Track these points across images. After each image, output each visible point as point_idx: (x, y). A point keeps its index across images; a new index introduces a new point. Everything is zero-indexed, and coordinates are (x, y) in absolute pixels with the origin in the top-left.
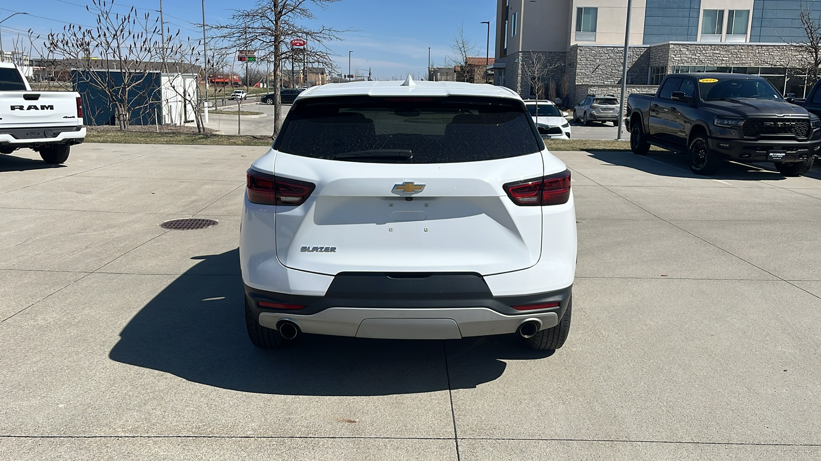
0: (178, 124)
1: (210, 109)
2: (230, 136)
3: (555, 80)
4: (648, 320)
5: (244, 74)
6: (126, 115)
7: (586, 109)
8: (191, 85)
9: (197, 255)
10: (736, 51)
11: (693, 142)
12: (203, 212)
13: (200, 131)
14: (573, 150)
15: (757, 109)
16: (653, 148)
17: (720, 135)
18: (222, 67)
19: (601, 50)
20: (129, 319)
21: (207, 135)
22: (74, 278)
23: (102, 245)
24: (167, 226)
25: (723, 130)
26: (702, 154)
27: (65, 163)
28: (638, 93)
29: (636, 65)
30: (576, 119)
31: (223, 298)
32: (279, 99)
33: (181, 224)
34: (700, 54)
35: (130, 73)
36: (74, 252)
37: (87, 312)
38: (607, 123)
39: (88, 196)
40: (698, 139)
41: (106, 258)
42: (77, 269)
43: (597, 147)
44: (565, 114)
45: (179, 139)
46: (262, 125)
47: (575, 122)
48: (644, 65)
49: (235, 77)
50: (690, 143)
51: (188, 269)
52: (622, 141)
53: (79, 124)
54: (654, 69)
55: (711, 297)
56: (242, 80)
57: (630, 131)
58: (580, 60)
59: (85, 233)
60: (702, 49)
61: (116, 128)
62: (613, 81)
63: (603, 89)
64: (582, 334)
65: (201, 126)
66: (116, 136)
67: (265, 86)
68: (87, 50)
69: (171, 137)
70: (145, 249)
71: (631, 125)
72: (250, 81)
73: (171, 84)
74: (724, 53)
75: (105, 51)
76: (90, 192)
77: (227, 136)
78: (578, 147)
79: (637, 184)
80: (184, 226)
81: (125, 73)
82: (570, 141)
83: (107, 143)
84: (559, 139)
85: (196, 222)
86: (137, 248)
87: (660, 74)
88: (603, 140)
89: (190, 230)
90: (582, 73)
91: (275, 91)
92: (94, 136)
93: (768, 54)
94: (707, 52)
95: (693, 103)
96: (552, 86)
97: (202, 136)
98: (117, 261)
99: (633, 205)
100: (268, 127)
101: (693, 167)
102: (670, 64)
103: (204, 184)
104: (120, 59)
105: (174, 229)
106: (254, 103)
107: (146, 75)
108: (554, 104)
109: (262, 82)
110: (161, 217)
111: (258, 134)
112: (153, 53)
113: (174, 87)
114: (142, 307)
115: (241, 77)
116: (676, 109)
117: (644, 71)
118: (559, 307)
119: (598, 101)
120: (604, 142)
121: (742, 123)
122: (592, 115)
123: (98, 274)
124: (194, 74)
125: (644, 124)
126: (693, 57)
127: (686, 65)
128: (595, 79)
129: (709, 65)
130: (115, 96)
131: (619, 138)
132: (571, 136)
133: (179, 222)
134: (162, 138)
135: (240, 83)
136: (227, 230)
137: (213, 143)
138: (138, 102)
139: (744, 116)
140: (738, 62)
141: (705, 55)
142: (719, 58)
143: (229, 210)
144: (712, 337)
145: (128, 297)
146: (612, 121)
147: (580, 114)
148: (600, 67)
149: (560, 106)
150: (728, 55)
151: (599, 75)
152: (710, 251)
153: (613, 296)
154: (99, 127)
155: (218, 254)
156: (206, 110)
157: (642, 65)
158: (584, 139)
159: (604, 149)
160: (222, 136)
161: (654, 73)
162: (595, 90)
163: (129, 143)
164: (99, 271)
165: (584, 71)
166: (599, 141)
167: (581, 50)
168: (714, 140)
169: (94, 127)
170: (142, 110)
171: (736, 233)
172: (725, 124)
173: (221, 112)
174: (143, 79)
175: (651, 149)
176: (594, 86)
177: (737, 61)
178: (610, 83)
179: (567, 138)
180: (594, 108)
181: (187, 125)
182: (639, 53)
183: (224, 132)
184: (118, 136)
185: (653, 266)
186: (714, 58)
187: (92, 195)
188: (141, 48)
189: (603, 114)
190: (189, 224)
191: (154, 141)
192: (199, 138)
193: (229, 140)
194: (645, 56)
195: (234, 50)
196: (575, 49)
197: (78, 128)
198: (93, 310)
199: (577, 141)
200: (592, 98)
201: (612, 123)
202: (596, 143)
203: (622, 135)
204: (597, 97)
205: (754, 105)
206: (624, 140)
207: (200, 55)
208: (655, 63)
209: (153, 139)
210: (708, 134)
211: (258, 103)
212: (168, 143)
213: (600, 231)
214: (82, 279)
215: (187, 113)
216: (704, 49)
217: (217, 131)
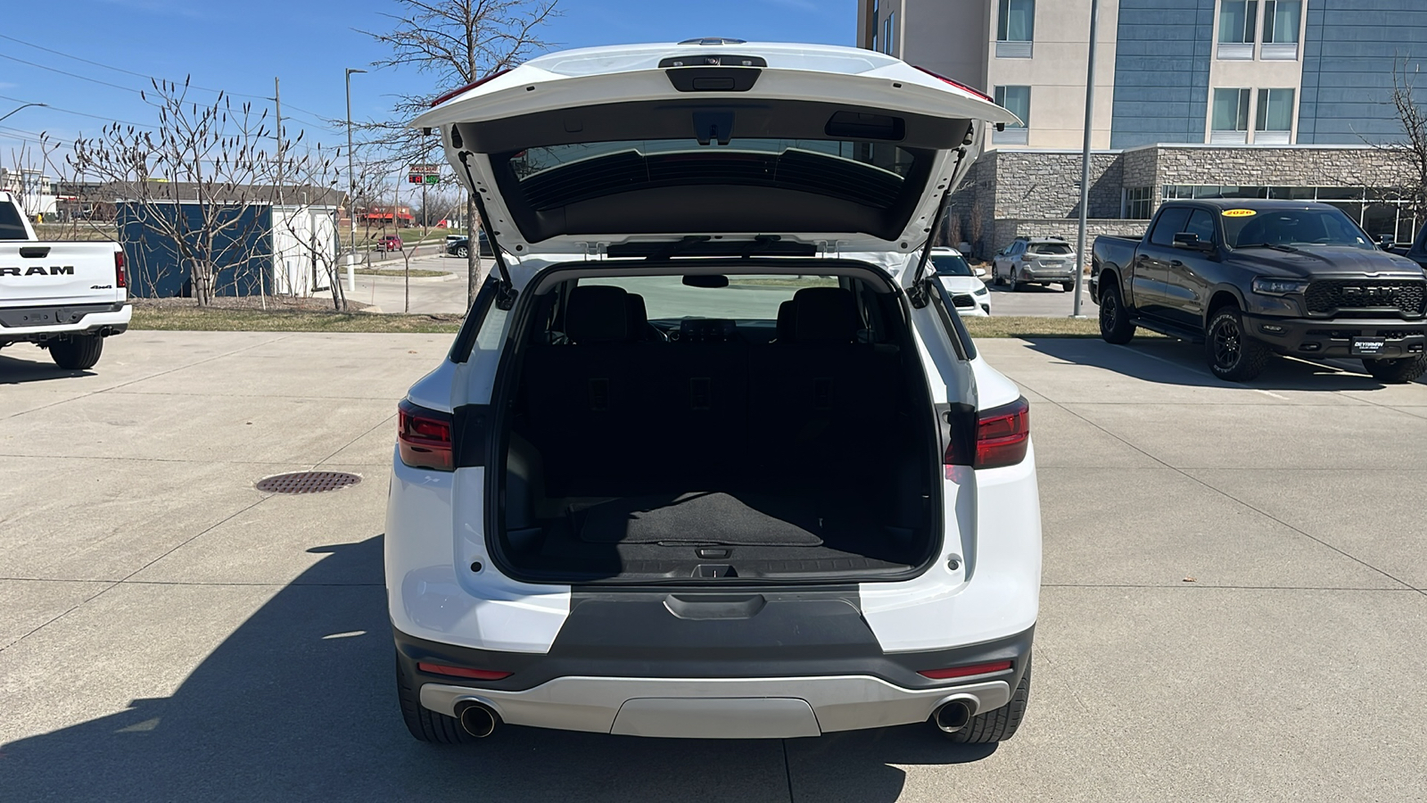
0: (302, 295)
1: (360, 267)
2: (391, 315)
3: (958, 211)
4: (1171, 675)
5: (420, 206)
6: (208, 280)
7: (1014, 262)
8: (325, 226)
9: (318, 545)
10: (1273, 159)
11: (1215, 323)
12: (337, 459)
13: (337, 307)
14: (998, 336)
15: (1330, 262)
16: (1140, 332)
17: (1265, 309)
18: (381, 194)
19: (1038, 158)
20: (180, 680)
21: (350, 315)
22: (86, 594)
23: (144, 526)
24: (267, 487)
25: (1269, 300)
26: (1232, 343)
27: (94, 369)
28: (1104, 233)
29: (1099, 185)
30: (998, 280)
31: (362, 632)
32: (476, 249)
33: (294, 483)
34: (1210, 164)
35: (217, 208)
36: (91, 540)
37: (100, 665)
38: (1052, 286)
39: (129, 431)
40: (1224, 316)
41: (150, 552)
42: (93, 575)
43: (1038, 331)
44: (980, 271)
45: (300, 321)
46: (449, 294)
47: (996, 284)
48: (1113, 185)
49: (404, 210)
50: (1209, 322)
51: (299, 573)
52: (1082, 319)
53: (119, 300)
54: (1131, 192)
55: (1284, 625)
56: (417, 215)
57: (1098, 301)
58: (1002, 177)
59: (115, 504)
60: (1214, 156)
61: (191, 302)
62: (1059, 212)
63: (1043, 227)
64: (1048, 706)
65: (340, 297)
66: (189, 318)
67: (456, 226)
68: (142, 168)
69: (286, 318)
70: (223, 532)
71: (1099, 292)
72: (429, 216)
73: (288, 225)
74: (1253, 163)
75: (172, 169)
76: (133, 422)
77: (385, 315)
78: (1006, 330)
79: (1118, 399)
80: (299, 486)
81: (207, 206)
82: (990, 319)
83: (172, 329)
84: (970, 316)
85: (321, 478)
86: (209, 532)
87: (1141, 200)
88: (1049, 316)
89: (309, 494)
90: (1005, 199)
91: (470, 236)
92: (152, 318)
93: (1330, 163)
94: (1223, 161)
95: (1213, 253)
96: (954, 222)
97: (341, 315)
98: (169, 558)
99: (1114, 440)
100: (459, 298)
101: (1215, 366)
102: (1160, 183)
103: (339, 406)
104: (200, 182)
105: (281, 492)
106: (435, 256)
107: (244, 209)
108: (959, 254)
109: (450, 217)
110: (257, 468)
111: (440, 311)
112: (258, 171)
113: (293, 231)
114: (208, 652)
115: (414, 211)
116: (1181, 264)
117: (1114, 196)
118: (1011, 670)
119: (1036, 248)
120: (1051, 322)
121: (1303, 289)
122: (1025, 273)
123: (131, 585)
124: (329, 207)
125: (1123, 290)
126: (1199, 170)
127: (1186, 183)
128: (1028, 210)
129: (1227, 183)
130: (191, 247)
131: (1076, 313)
132: (990, 310)
133: (290, 479)
134: (271, 321)
135: (412, 220)
136: (376, 494)
137: (361, 329)
138: (231, 257)
139: (1307, 276)
140: (1278, 179)
141: (1220, 166)
142: (1244, 172)
143: (381, 455)
144: (1299, 711)
145: (183, 632)
146: (1062, 283)
147: (1004, 270)
148: (1037, 189)
149: (968, 256)
150: (1260, 166)
151: (1035, 203)
152: (1267, 530)
153: (1097, 625)
154: (161, 300)
155: (358, 541)
156: (351, 269)
157: (1110, 185)
158: (1014, 316)
159: (1052, 334)
160: (377, 315)
161: (1131, 198)
162: (1028, 228)
163: (212, 330)
164: (132, 579)
165: (1009, 195)
166: (1042, 318)
167: (1003, 160)
168: (1252, 319)
169: (153, 301)
170: (237, 271)
171: (1312, 494)
172: (1271, 291)
173: (376, 272)
174: (239, 217)
175: (1136, 334)
176: (1027, 221)
177: (1276, 176)
178: (1054, 216)
179: (984, 314)
180: (1029, 260)
181: (316, 295)
182: (1103, 164)
183: (382, 307)
184: (193, 317)
185: (1165, 562)
186: (1236, 172)
187: (136, 428)
188: (237, 162)
189: (1044, 270)
190: (309, 483)
191: (256, 326)
192: (336, 320)
193: (389, 322)
194: (1115, 169)
195: (398, 164)
196: (993, 158)
197: (117, 307)
198: (114, 661)
199: (1002, 319)
200: (1025, 243)
201: (1061, 286)
202: (1036, 323)
203: (1082, 309)
204: (1034, 240)
205: (1323, 256)
206: (1085, 316)
207: (338, 173)
208: (1133, 181)
209: (255, 322)
210: (1243, 309)
211: (443, 255)
212: (280, 329)
213: (1060, 490)
214: (100, 596)
215: (317, 273)
216: (1218, 156)
217: (369, 306)
